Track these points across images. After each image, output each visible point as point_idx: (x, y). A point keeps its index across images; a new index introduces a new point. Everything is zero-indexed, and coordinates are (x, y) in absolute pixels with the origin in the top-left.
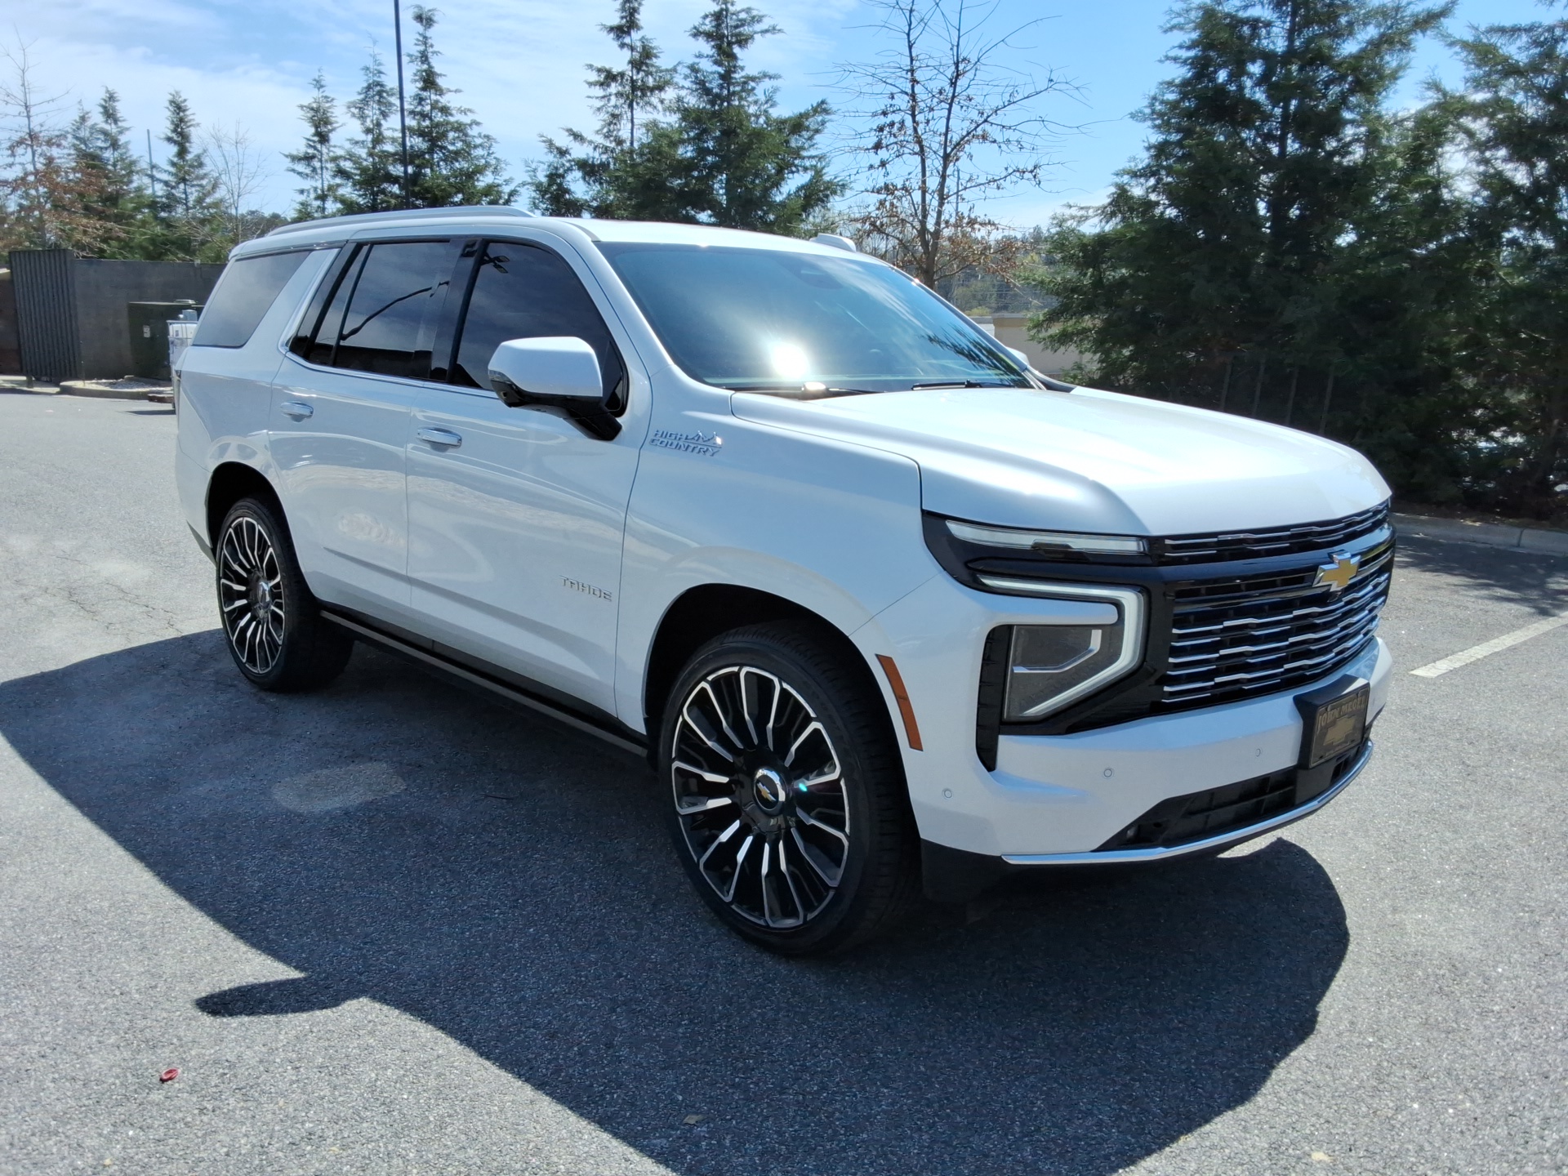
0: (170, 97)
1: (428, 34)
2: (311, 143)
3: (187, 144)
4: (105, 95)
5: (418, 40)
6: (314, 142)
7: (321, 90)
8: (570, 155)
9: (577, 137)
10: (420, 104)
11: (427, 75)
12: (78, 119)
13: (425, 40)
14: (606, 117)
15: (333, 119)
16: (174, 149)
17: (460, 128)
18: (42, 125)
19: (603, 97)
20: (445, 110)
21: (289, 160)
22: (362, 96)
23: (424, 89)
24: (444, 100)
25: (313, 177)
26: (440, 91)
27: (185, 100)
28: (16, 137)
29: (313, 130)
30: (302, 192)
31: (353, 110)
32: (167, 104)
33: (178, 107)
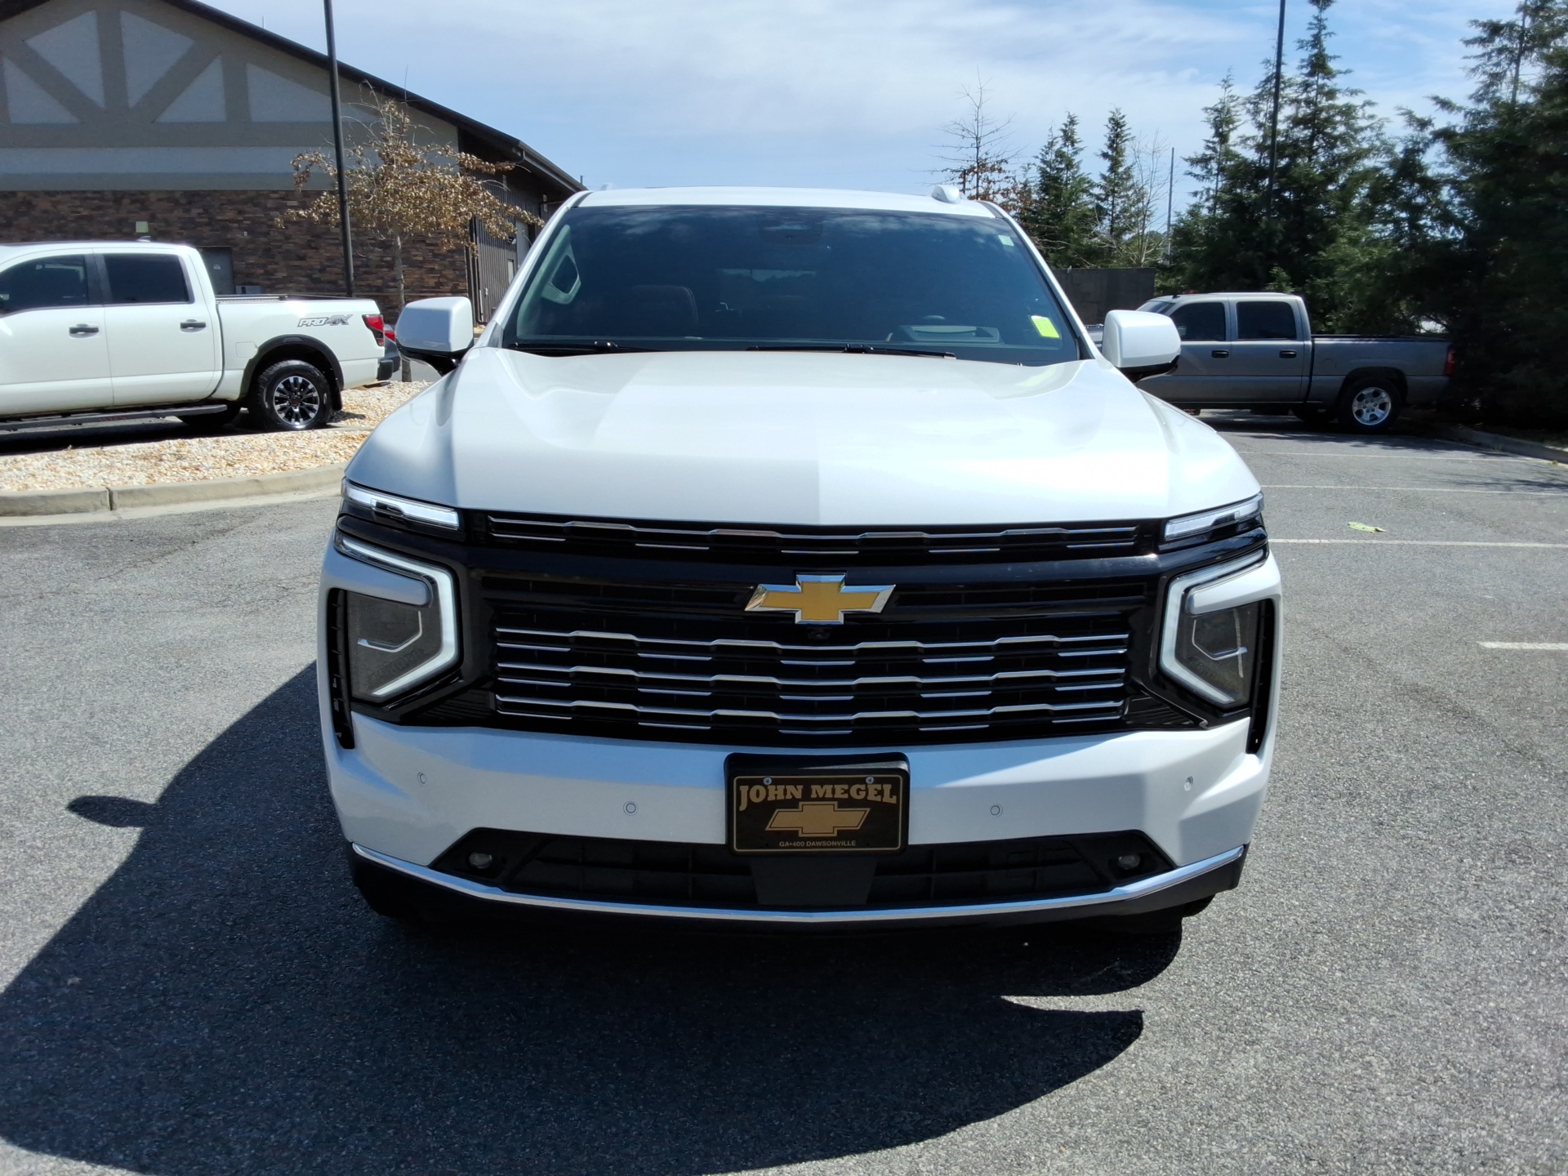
0: (1111, 115)
1: (1324, 15)
2: (1211, 145)
3: (1120, 159)
4: (1066, 120)
5: (1311, 24)
6: (1214, 143)
7: (1228, 90)
8: (1433, 125)
9: (1445, 105)
10: (1305, 90)
11: (1317, 59)
12: (1047, 144)
13: (1320, 24)
14: (1484, 78)
15: (1236, 118)
16: (1107, 163)
17: (1348, 112)
18: (987, 154)
19: (1483, 55)
20: (1331, 94)
21: (1188, 164)
22: (1260, 90)
23: (1311, 74)
24: (1330, 83)
25: (1208, 178)
26: (1329, 74)
27: (1123, 117)
28: (966, 166)
29: (1213, 131)
30: (1195, 194)
31: (1248, 105)
32: (1107, 122)
33: (1117, 124)
